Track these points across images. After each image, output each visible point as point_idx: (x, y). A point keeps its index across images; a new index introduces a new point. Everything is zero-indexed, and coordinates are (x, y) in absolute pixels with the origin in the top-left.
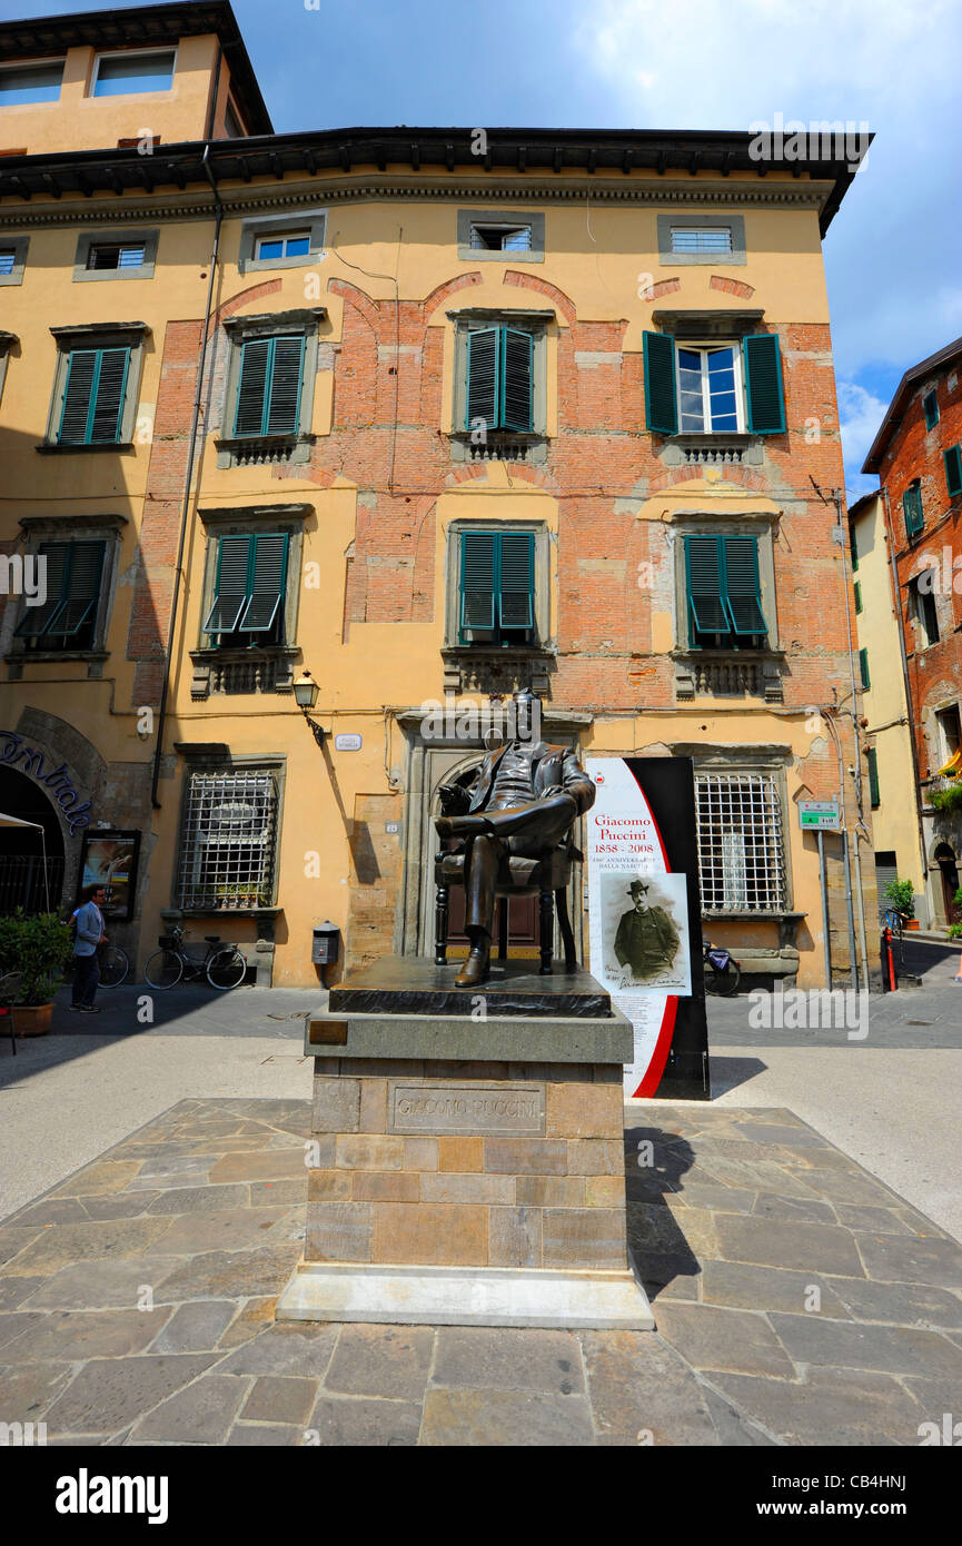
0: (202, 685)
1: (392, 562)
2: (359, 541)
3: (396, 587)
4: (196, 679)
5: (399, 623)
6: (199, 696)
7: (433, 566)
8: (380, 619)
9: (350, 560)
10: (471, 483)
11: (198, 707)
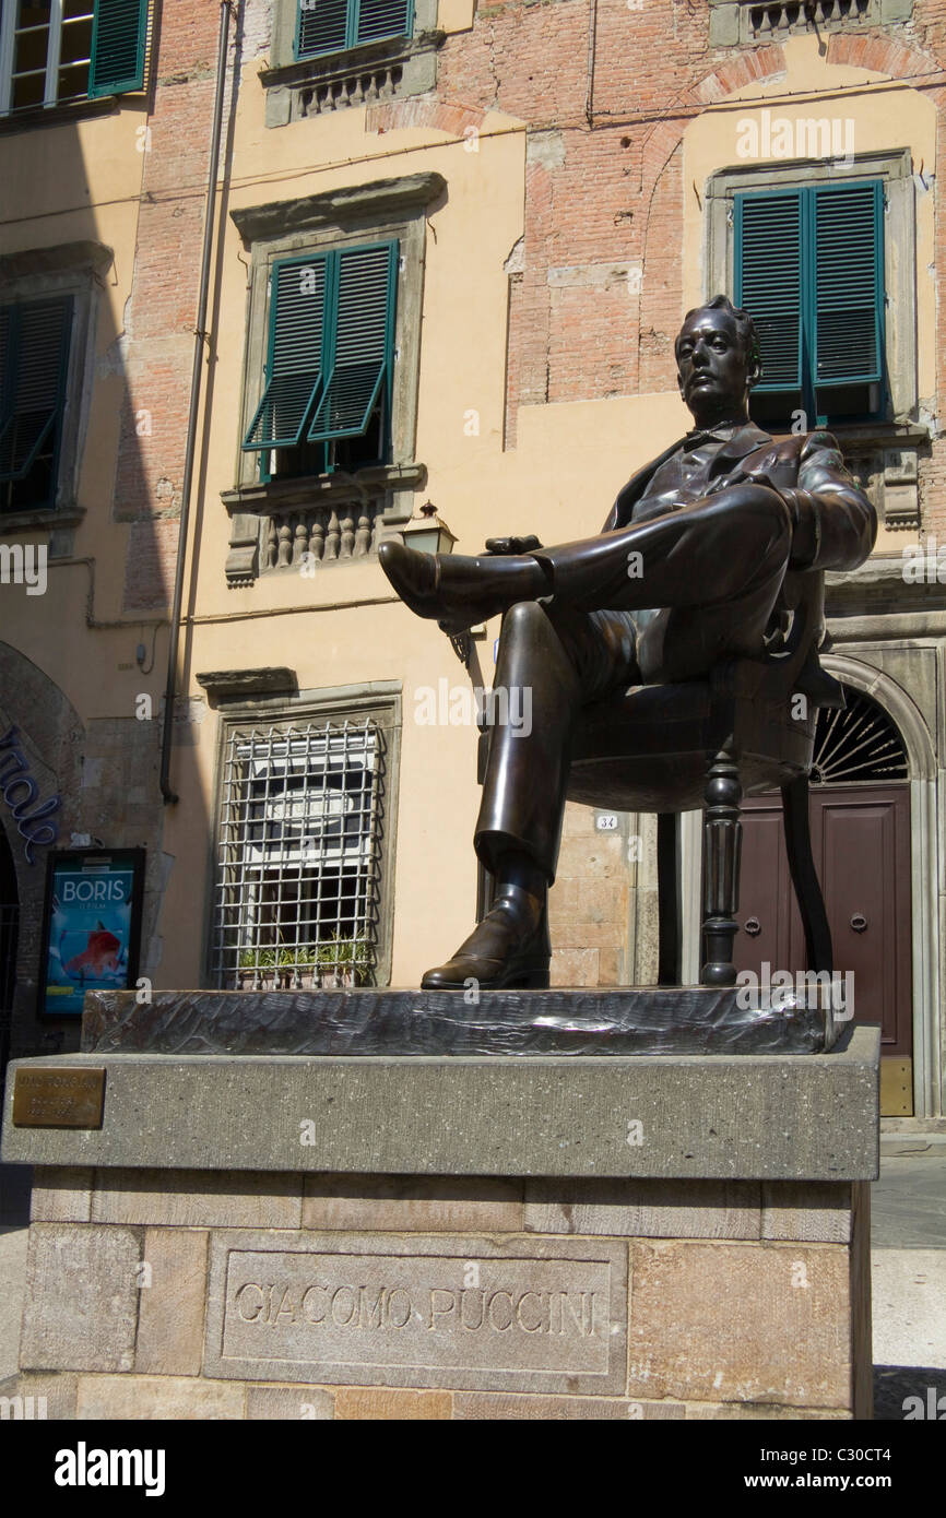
0: (244, 557)
1: (598, 274)
2: (533, 237)
3: (606, 322)
4: (234, 545)
5: (612, 398)
6: (240, 578)
7: (678, 273)
8: (575, 391)
9: (514, 279)
10: (752, 90)
11: (240, 600)
